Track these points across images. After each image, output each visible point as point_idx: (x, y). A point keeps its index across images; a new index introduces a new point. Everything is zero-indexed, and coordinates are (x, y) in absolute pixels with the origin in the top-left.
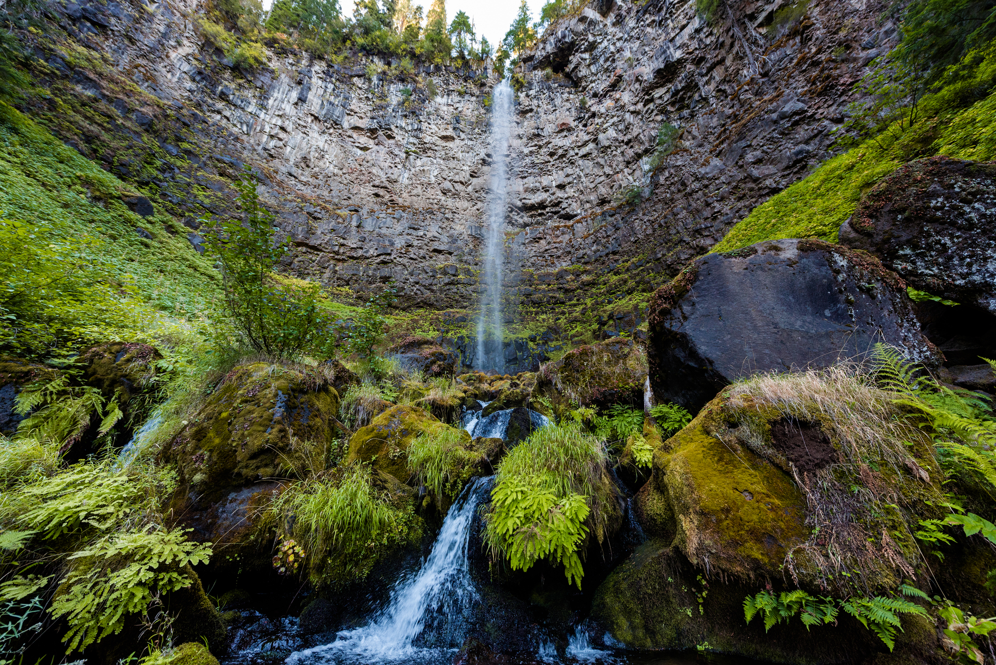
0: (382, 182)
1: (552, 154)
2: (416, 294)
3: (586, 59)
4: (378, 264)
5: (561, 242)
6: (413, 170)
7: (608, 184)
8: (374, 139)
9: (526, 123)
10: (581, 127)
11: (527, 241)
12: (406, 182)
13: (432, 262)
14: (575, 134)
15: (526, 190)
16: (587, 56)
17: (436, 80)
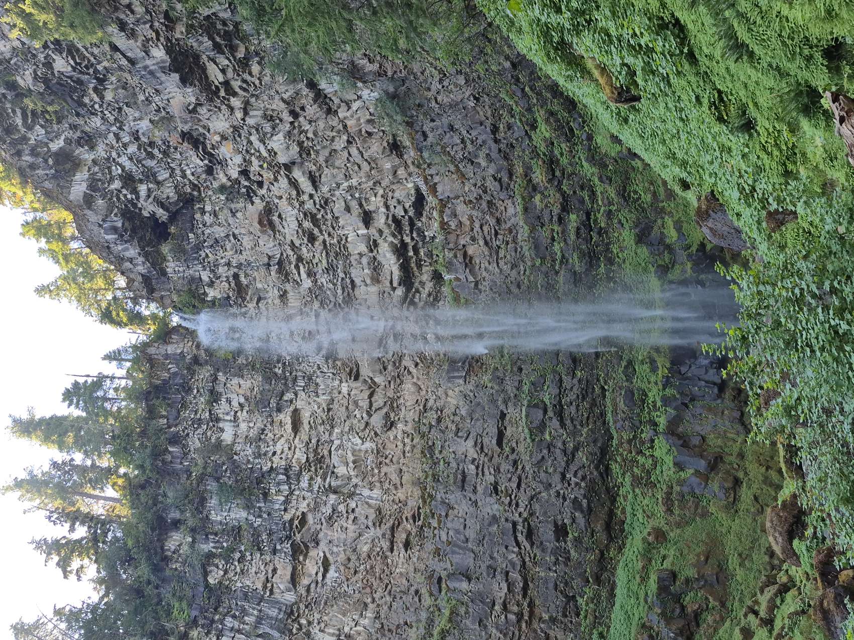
0: (384, 535)
1: (312, 239)
2: (584, 478)
3: (149, 190)
4: (532, 545)
5: (471, 218)
6: (354, 481)
7: (364, 141)
8: (307, 547)
9: (259, 286)
10: (263, 192)
11: (471, 279)
12: (377, 493)
13: (521, 448)
14: (276, 201)
15: (376, 280)
16: (143, 189)
17: (194, 442)
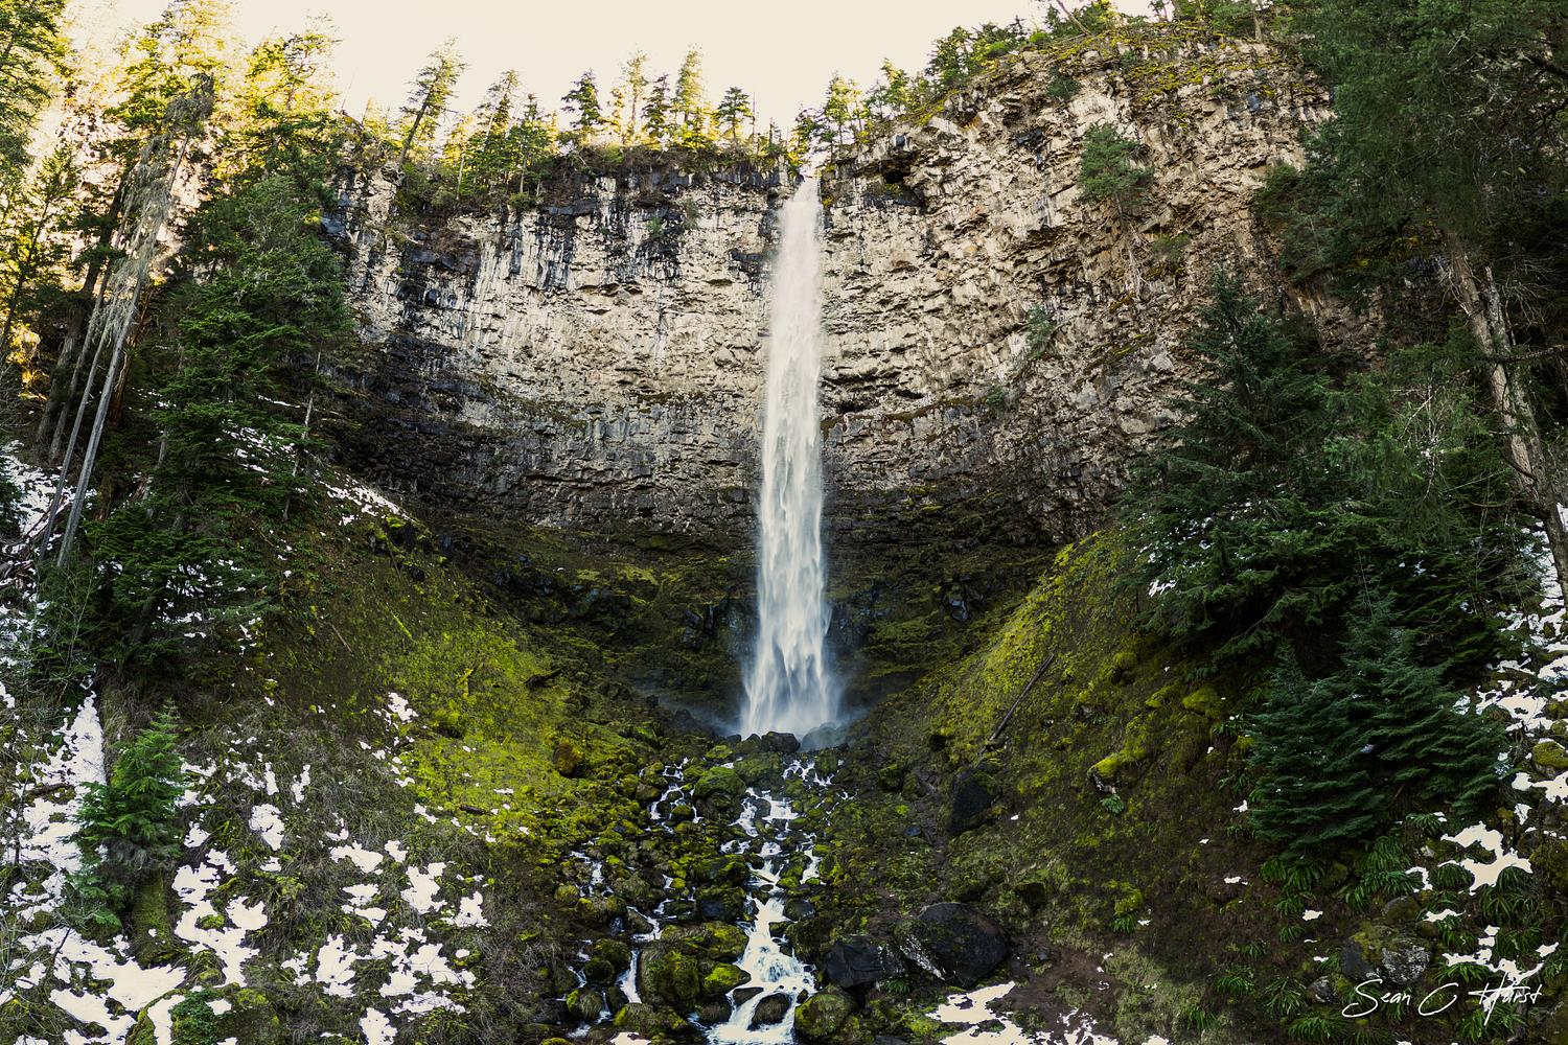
0: (629, 362)
1: (883, 303)
2: (689, 531)
3: (936, 176)
4: (635, 490)
5: (895, 442)
6: (671, 333)
7: (965, 359)
8: (612, 297)
9: (843, 254)
10: (928, 268)
11: (845, 440)
12: (662, 354)
13: (709, 481)
14: (919, 277)
15: (846, 354)
16: (937, 171)
17: (697, 196)
